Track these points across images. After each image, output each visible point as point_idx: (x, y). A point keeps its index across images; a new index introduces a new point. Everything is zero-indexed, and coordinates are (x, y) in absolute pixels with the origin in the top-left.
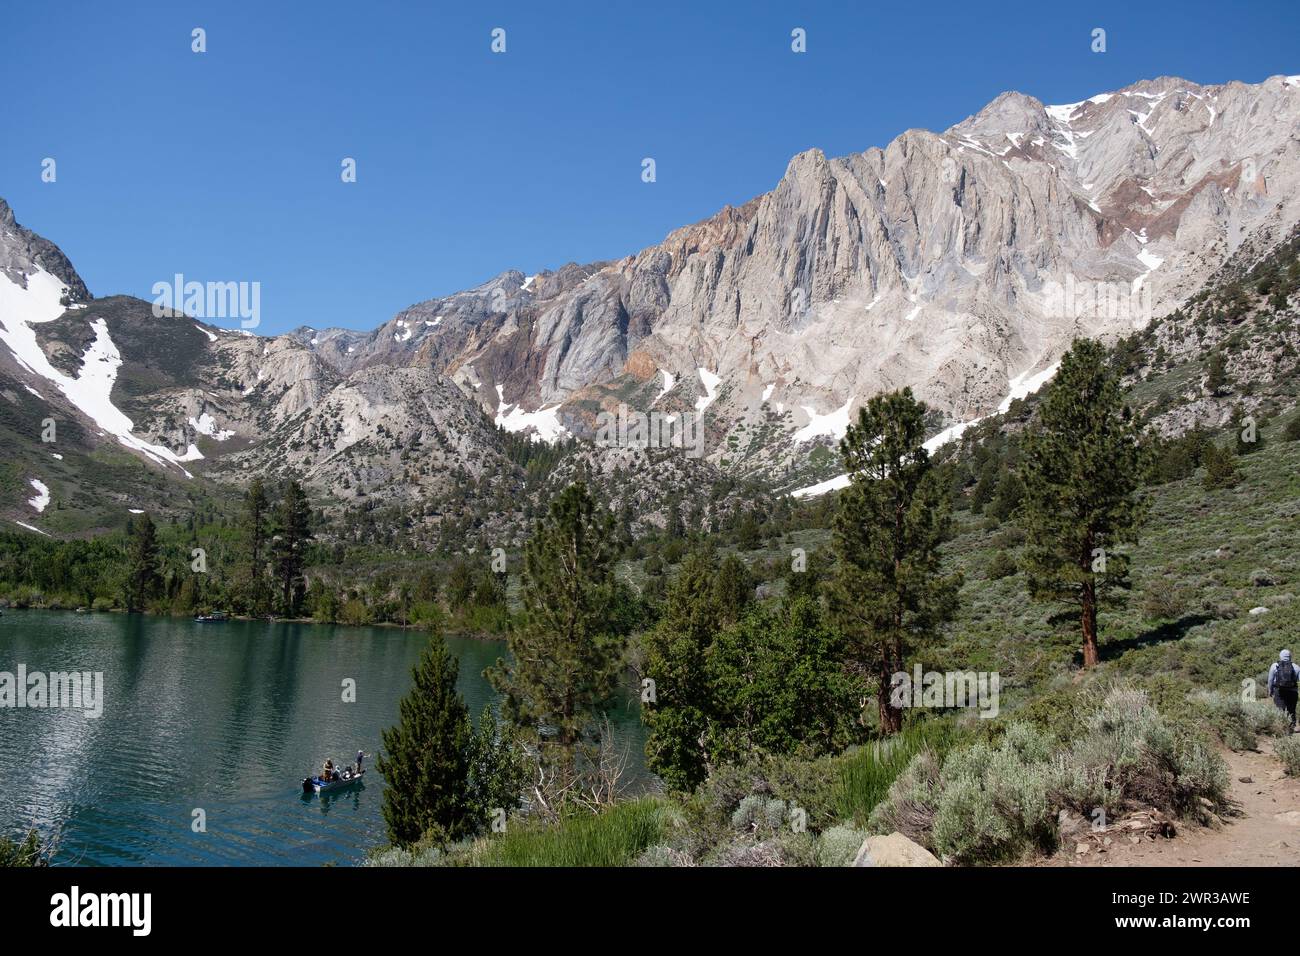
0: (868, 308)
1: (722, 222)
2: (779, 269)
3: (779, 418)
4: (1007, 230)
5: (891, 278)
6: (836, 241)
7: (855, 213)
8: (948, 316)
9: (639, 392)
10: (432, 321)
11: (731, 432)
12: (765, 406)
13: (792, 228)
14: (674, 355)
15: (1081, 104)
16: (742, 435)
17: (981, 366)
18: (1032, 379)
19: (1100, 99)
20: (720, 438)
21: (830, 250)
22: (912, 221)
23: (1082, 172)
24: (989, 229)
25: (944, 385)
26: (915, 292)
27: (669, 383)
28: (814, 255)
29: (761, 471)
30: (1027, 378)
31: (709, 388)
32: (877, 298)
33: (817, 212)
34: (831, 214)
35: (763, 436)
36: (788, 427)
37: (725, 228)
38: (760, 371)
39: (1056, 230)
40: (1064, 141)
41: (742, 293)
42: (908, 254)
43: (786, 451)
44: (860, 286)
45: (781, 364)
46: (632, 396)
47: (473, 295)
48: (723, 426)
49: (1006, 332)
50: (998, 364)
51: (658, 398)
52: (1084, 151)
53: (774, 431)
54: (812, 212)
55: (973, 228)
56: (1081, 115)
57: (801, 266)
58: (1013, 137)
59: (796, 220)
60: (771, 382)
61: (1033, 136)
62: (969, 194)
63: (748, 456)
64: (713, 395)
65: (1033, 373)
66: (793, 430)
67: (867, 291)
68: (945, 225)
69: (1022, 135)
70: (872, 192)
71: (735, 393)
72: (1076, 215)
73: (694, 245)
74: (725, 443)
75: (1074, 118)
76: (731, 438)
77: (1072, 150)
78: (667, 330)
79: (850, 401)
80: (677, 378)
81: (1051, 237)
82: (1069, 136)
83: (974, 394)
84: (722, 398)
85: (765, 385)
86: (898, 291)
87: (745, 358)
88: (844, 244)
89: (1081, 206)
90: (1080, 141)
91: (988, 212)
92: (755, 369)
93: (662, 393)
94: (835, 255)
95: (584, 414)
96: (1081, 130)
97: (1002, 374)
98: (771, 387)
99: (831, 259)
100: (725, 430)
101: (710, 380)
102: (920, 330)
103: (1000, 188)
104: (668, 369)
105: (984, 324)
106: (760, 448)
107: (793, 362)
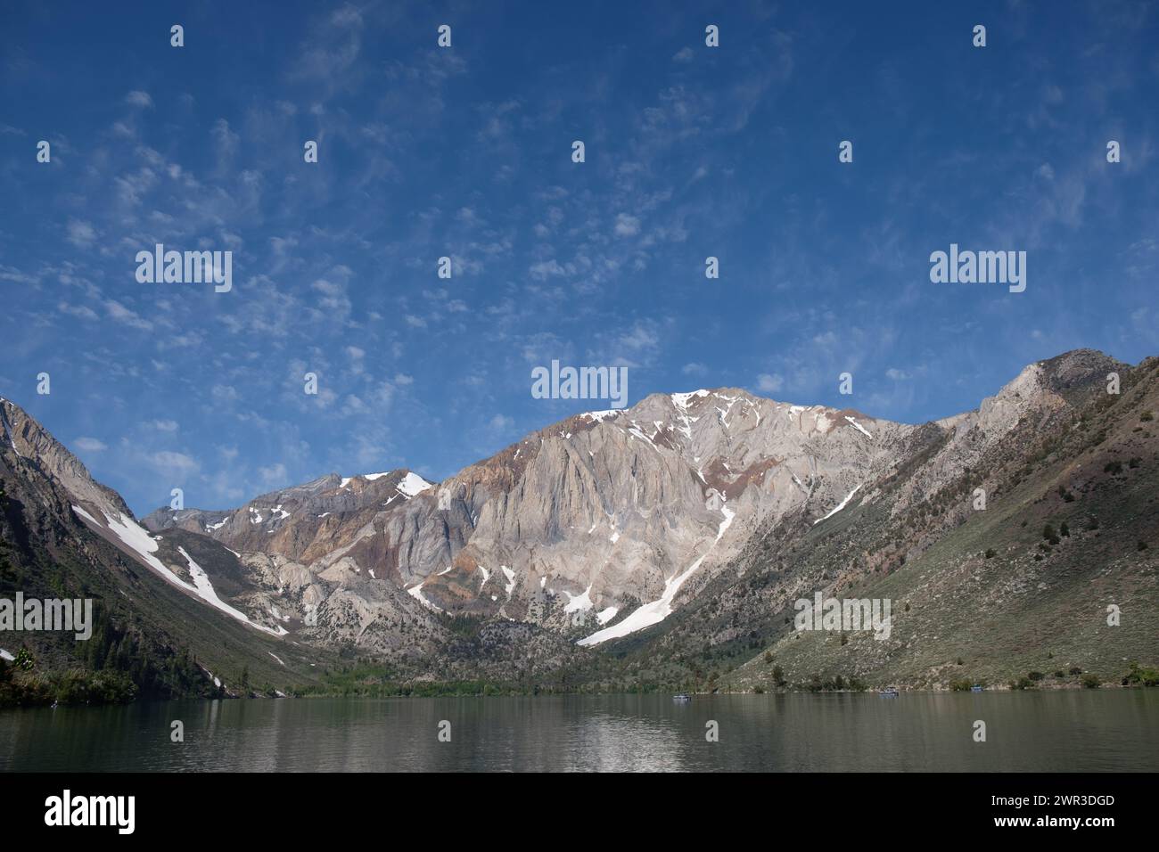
0: (590, 532)
1: (495, 466)
2: (541, 509)
3: (553, 598)
4: (659, 494)
5: (600, 515)
6: (570, 493)
7: (579, 475)
8: (633, 542)
9: (471, 580)
10: (276, 508)
11: (531, 607)
12: (544, 591)
13: (547, 485)
14: (485, 557)
15: (693, 394)
16: (537, 608)
17: (652, 572)
18: (676, 581)
19: (703, 393)
20: (526, 611)
21: (568, 497)
22: (609, 480)
23: (694, 449)
24: (651, 491)
25: (636, 583)
26: (613, 523)
27: (486, 576)
28: (559, 501)
29: (555, 629)
30: (673, 580)
31: (510, 578)
32: (594, 527)
33: (560, 475)
34: (567, 476)
35: (548, 609)
36: (559, 604)
37: (497, 471)
38: (536, 568)
39: (683, 491)
40: (685, 426)
41: (521, 522)
42: (608, 500)
43: (563, 618)
44: (584, 518)
45: (547, 565)
46: (467, 583)
47: (304, 490)
48: (526, 603)
49: (662, 554)
50: (659, 573)
51: (483, 584)
52: (695, 433)
53: (552, 607)
54: (557, 476)
55: (642, 490)
56: (692, 404)
57: (553, 506)
58: (658, 424)
59: (549, 480)
60: (544, 576)
61: (669, 424)
62: (640, 470)
63: (544, 621)
64: (513, 584)
65: (676, 577)
66: (563, 605)
67: (588, 522)
68: (628, 487)
69: (662, 423)
70: (587, 460)
71: (525, 582)
72: (692, 483)
73: (478, 480)
74: (530, 613)
75: (689, 406)
76: (532, 610)
77: (687, 431)
78: (478, 542)
79: (588, 589)
80: (490, 572)
81: (680, 495)
82: (686, 420)
83: (650, 589)
84: (519, 585)
85: (541, 577)
86: (604, 523)
87: (527, 561)
88: (575, 495)
89: (694, 476)
90: (692, 425)
91: (649, 480)
92: (533, 568)
93: (484, 581)
94: (570, 501)
95: (440, 593)
96: (692, 416)
97: (662, 578)
98: (544, 579)
99: (568, 503)
100: (527, 605)
101: (510, 573)
102: (619, 549)
103: (654, 466)
104: (483, 566)
105: (651, 548)
106: (549, 616)
107: (555, 564)
